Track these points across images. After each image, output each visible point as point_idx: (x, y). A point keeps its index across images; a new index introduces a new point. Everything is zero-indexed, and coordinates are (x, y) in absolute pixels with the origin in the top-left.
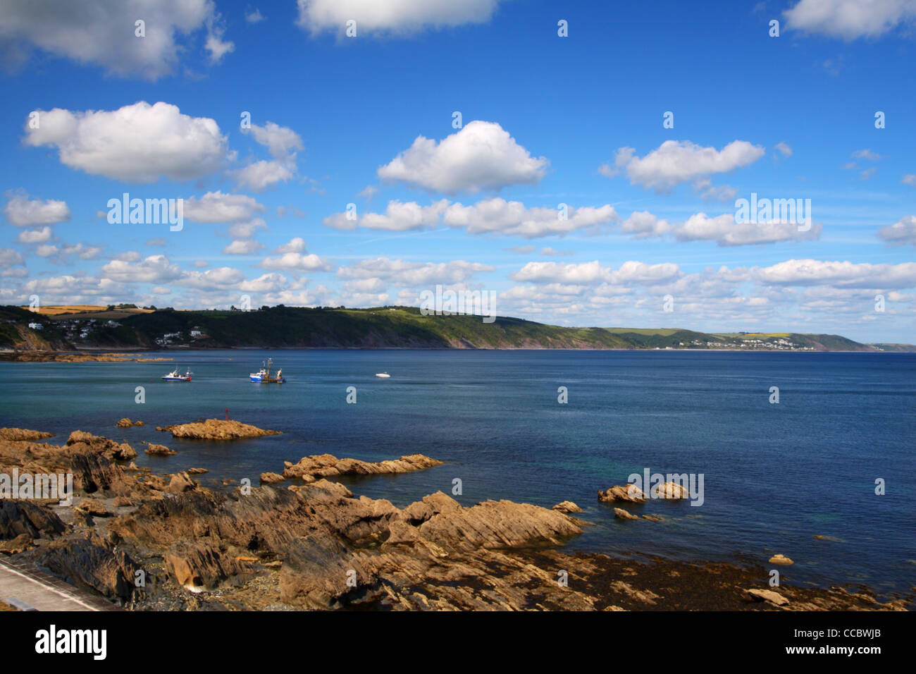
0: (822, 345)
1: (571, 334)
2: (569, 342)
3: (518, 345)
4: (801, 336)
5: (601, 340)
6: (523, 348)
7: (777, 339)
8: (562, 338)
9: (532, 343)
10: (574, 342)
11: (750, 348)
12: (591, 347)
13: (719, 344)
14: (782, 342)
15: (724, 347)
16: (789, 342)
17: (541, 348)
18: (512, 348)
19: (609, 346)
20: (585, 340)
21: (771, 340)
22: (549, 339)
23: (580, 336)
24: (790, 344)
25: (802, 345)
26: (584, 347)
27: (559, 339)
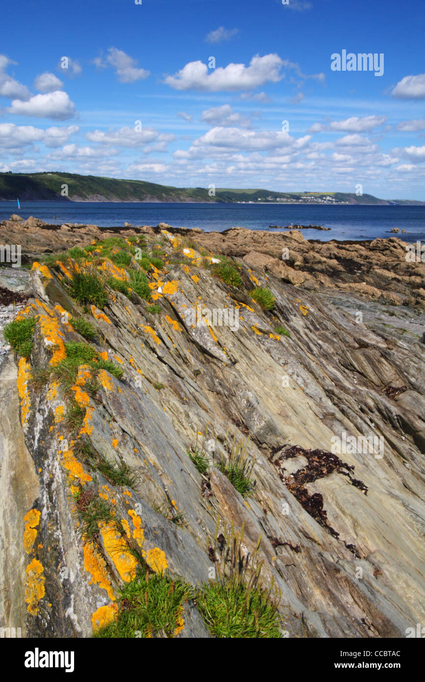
0: (355, 200)
1: (180, 192)
2: (178, 197)
3: (141, 199)
4: (342, 194)
5: (202, 196)
6: (145, 202)
7: (325, 196)
8: (173, 194)
9: (152, 198)
10: (182, 198)
11: (305, 202)
12: (193, 201)
13: (285, 200)
14: (328, 198)
15: (287, 202)
16: (333, 198)
17: (157, 201)
18: (136, 201)
19: (207, 200)
20: (190, 196)
21: (322, 197)
22: (164, 195)
23: (187, 193)
24: (333, 200)
25: (341, 200)
26: (189, 201)
27: (171, 195)
